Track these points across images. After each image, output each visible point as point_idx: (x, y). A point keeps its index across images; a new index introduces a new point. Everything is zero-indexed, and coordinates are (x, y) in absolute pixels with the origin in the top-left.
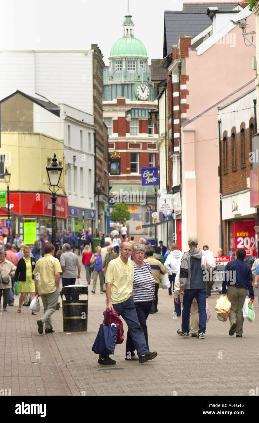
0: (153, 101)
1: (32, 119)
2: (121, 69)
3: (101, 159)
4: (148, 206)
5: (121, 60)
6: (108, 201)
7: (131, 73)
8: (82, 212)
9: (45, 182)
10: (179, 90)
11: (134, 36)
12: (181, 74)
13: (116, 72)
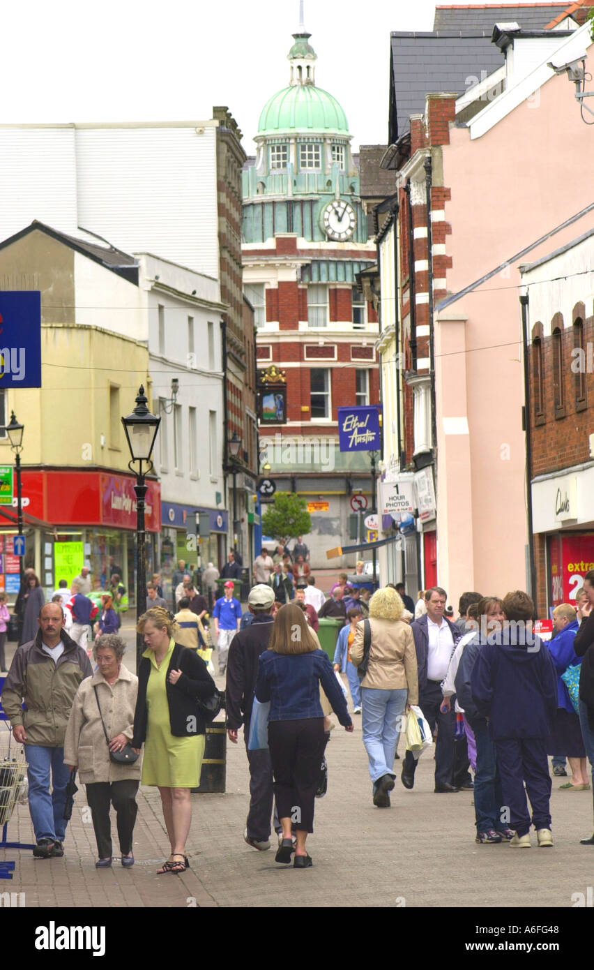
0: (364, 242)
1: (72, 292)
2: (285, 165)
3: (240, 387)
4: (354, 499)
5: (286, 143)
6: (258, 489)
7: (308, 175)
8: (195, 516)
9: (105, 443)
10: (427, 222)
11: (317, 85)
12: (431, 184)
13: (274, 172)
